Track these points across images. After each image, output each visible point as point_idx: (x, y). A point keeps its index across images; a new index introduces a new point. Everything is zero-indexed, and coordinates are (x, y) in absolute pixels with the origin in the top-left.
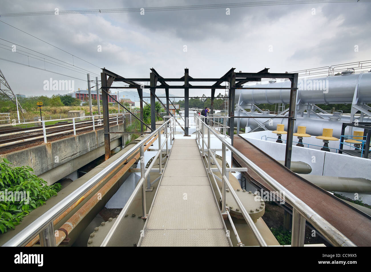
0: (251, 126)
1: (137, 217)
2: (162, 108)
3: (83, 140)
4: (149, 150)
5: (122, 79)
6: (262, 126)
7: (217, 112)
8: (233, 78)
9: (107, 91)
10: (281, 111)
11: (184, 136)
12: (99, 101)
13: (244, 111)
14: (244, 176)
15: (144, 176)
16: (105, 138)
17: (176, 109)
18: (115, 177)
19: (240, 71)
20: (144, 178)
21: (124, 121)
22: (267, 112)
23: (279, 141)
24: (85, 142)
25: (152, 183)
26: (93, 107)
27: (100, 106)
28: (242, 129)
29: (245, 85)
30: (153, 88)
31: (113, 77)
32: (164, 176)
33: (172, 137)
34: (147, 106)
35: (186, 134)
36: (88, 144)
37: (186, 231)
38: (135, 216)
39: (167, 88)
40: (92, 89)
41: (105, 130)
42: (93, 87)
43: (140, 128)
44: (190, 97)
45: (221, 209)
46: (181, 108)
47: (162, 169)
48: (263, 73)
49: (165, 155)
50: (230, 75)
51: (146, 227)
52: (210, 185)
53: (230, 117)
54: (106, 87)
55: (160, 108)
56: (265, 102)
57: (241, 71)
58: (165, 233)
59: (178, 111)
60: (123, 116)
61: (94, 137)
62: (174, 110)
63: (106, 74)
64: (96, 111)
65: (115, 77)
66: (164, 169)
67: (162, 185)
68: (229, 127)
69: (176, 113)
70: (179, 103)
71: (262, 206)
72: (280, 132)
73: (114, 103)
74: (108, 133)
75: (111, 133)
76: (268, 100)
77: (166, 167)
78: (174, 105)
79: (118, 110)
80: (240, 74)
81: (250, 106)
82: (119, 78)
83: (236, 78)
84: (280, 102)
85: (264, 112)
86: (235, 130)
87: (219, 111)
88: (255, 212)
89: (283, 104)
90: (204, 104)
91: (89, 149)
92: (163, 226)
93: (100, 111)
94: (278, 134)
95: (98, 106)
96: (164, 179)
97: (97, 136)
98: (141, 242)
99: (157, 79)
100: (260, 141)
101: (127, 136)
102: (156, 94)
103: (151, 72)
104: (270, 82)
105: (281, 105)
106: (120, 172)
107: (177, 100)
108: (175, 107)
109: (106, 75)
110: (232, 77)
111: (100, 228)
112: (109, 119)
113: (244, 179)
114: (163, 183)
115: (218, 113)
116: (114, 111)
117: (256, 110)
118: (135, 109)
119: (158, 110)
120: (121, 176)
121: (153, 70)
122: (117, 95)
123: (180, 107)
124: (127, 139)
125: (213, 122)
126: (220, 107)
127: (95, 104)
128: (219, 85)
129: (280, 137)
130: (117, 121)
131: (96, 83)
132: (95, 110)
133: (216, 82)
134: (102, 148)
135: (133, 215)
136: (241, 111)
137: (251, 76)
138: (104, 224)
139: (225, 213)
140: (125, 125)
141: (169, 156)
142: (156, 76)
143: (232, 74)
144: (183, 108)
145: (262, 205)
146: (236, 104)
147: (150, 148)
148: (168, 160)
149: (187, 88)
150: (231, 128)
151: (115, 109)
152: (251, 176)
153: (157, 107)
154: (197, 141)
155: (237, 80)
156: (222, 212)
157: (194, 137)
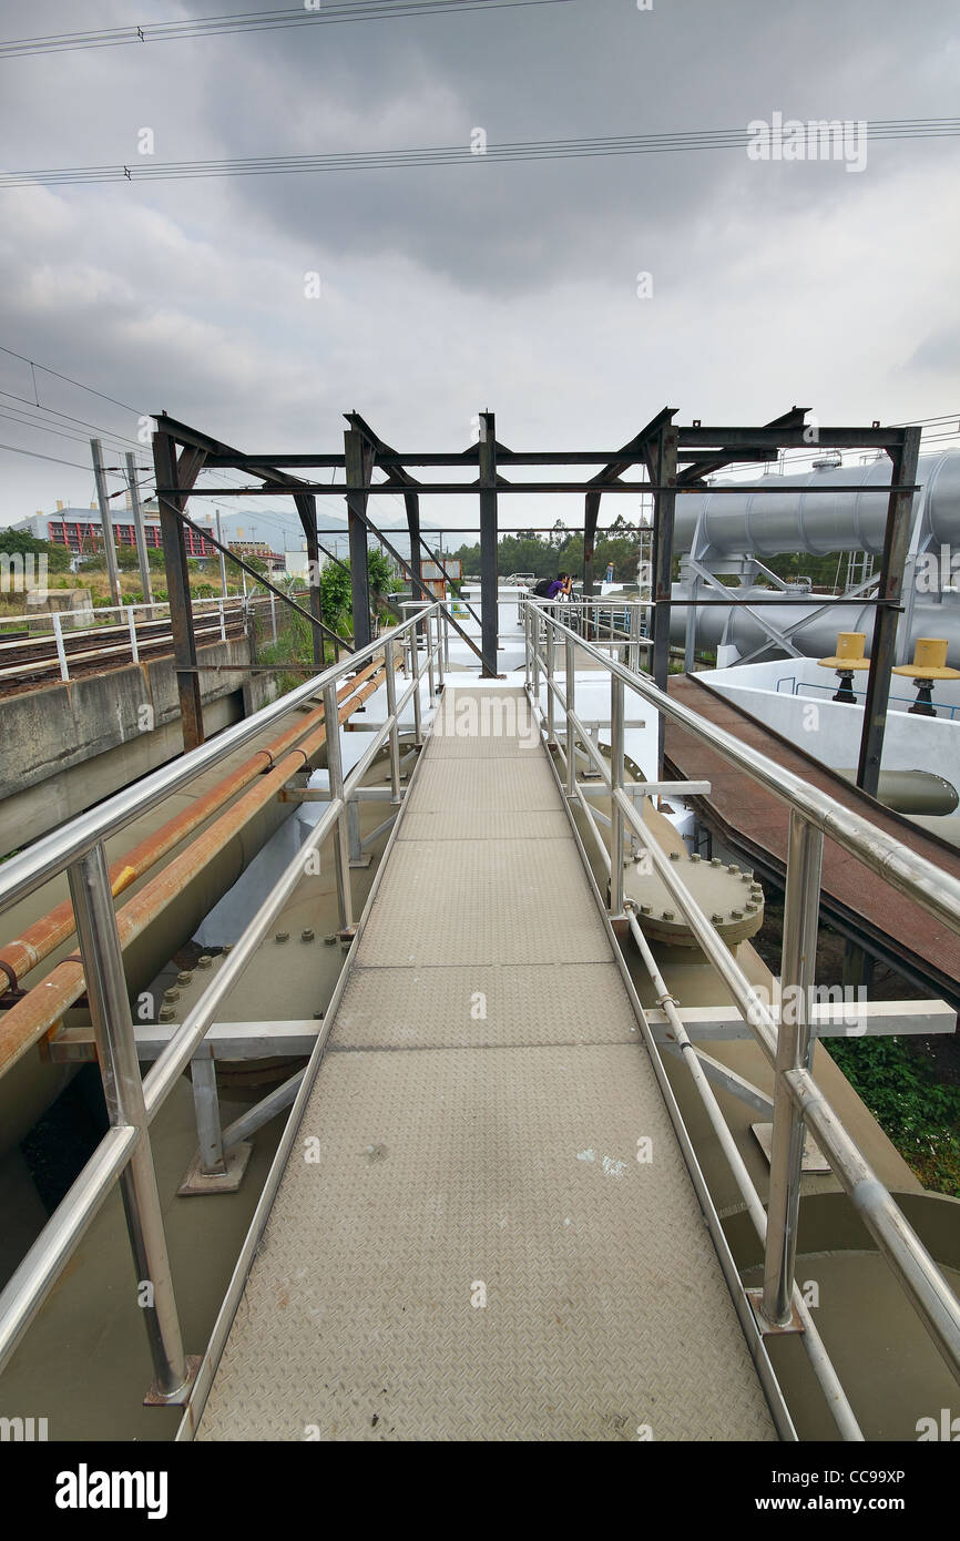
0: (737, 642)
1: (319, 940)
2: (395, 577)
3: (97, 700)
4: (351, 728)
5: (234, 457)
6: (783, 640)
7: (608, 588)
8: (666, 449)
9: (180, 505)
10: (857, 580)
11: (481, 677)
12: (146, 554)
13: (714, 586)
14: (707, 824)
15: (342, 792)
16: (180, 688)
17: (449, 579)
18: (235, 810)
19: (695, 422)
20: (343, 800)
21: (248, 627)
22: (801, 586)
23: (845, 695)
24: (105, 707)
25: (365, 840)
26: (123, 576)
27: (148, 570)
28: (704, 655)
29: (720, 477)
30: (357, 494)
31: (201, 451)
32: (409, 810)
33: (436, 681)
34: (335, 570)
35: (489, 671)
36: (116, 716)
37: (490, 969)
38: (312, 937)
39: (412, 491)
40: (114, 504)
41: (179, 661)
42: (118, 494)
43: (311, 654)
44: (501, 531)
45: (609, 905)
46: (468, 577)
47: (400, 789)
48: (788, 426)
49: (409, 747)
50: (658, 438)
51: (354, 961)
52: (574, 837)
53: (654, 604)
54: (173, 491)
55: (387, 576)
56: (797, 548)
57: (699, 422)
58: (419, 976)
59: (455, 587)
60: (244, 609)
61: (136, 689)
62: (442, 581)
63: (170, 437)
64: (136, 590)
65: (208, 449)
66: (408, 789)
67: (405, 838)
68: (652, 642)
69: (449, 595)
70: (463, 555)
71: (754, 904)
72: (848, 664)
73: (201, 561)
74: (188, 668)
75: (202, 668)
76: (807, 540)
77: (415, 781)
78: (441, 564)
79: (220, 587)
80: (697, 433)
81: (739, 565)
82: (223, 456)
83: (680, 449)
84: (853, 545)
85: (793, 586)
86: (679, 658)
87: (619, 587)
88: (727, 922)
89: (866, 554)
90: (561, 560)
91: (122, 735)
92: (412, 957)
93: (150, 591)
94: (840, 672)
95: (144, 573)
96: (409, 819)
97: (148, 684)
98: (341, 1001)
99: (371, 457)
100: (772, 696)
101: (264, 686)
102: (369, 514)
103: (348, 426)
104: (819, 466)
105: (860, 559)
106: (252, 794)
107: (453, 544)
108: (443, 571)
109: (172, 442)
110: (663, 444)
111: (195, 973)
112: (194, 617)
113: (703, 837)
114: (404, 834)
115: (612, 593)
116: (206, 590)
117: (760, 580)
118: (287, 582)
119: (377, 586)
120: (256, 809)
121: (354, 418)
122: (213, 526)
123: (463, 572)
124: (265, 697)
125: (591, 626)
126: (623, 569)
127: (129, 563)
128: (615, 481)
129: (847, 683)
130: (223, 628)
131: (127, 476)
132: (129, 588)
133: (604, 466)
134: (170, 730)
135: (306, 933)
136: (700, 582)
137: (739, 441)
138: (209, 964)
139: (622, 917)
140: (252, 643)
141: (424, 744)
142: (366, 445)
143: (665, 435)
144: (475, 577)
145: (754, 899)
146: (684, 557)
147: (355, 719)
148: (423, 758)
149: (489, 490)
150: (657, 643)
151: (207, 582)
152: (729, 823)
153: (372, 573)
154: (531, 694)
155: (684, 457)
156: (610, 914)
157: (517, 679)
